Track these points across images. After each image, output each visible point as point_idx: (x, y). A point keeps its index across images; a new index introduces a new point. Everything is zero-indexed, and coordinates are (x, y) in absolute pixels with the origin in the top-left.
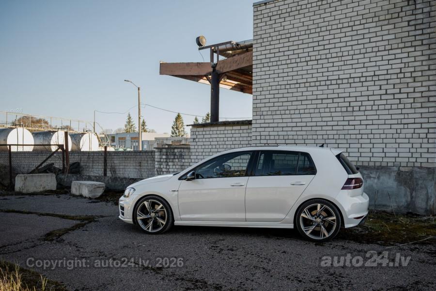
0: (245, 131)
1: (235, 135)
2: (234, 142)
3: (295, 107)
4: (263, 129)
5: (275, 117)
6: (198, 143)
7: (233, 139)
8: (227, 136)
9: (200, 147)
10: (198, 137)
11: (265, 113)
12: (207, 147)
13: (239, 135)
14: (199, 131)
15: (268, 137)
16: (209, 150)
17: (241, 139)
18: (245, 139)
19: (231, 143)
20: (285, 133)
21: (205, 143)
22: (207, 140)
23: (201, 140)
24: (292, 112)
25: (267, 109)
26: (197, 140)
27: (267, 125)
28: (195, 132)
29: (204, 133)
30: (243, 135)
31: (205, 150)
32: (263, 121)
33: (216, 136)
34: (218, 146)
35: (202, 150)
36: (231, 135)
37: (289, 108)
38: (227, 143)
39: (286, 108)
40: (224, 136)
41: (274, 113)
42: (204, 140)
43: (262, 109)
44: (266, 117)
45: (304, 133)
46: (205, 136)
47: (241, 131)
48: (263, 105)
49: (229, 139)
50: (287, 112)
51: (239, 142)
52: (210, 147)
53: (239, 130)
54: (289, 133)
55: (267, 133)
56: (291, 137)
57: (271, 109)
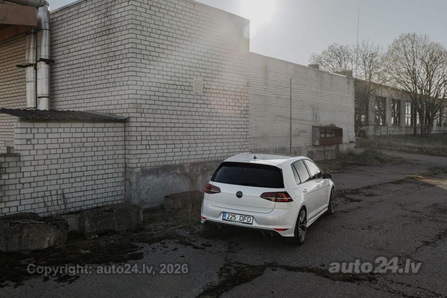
0: (110, 130)
1: (97, 135)
2: (97, 144)
3: (173, 108)
4: (144, 129)
5: (156, 116)
6: (37, 147)
7: (95, 139)
8: (86, 135)
9: (40, 152)
10: (37, 136)
11: (145, 111)
12: (53, 151)
13: (103, 135)
14: (38, 128)
15: (149, 138)
16: (57, 156)
17: (106, 139)
18: (111, 139)
19: (92, 144)
20: (164, 134)
21: (50, 146)
22: (55, 141)
23: (41, 141)
24: (171, 112)
25: (148, 106)
26: (34, 142)
27: (148, 124)
28: (31, 128)
29: (48, 130)
30: (107, 134)
31: (50, 157)
32: (144, 120)
33: (70, 135)
34: (72, 150)
35: (45, 157)
36: (92, 135)
37: (169, 108)
38: (86, 144)
39: (165, 108)
40: (81, 135)
41: (155, 112)
42: (48, 141)
43: (143, 106)
44: (147, 115)
45: (180, 134)
46: (50, 136)
47: (105, 130)
48: (144, 102)
49: (90, 139)
50: (167, 112)
51: (103, 144)
52: (60, 151)
53: (103, 128)
54: (169, 133)
55: (148, 133)
56: (170, 138)
57: (152, 107)
